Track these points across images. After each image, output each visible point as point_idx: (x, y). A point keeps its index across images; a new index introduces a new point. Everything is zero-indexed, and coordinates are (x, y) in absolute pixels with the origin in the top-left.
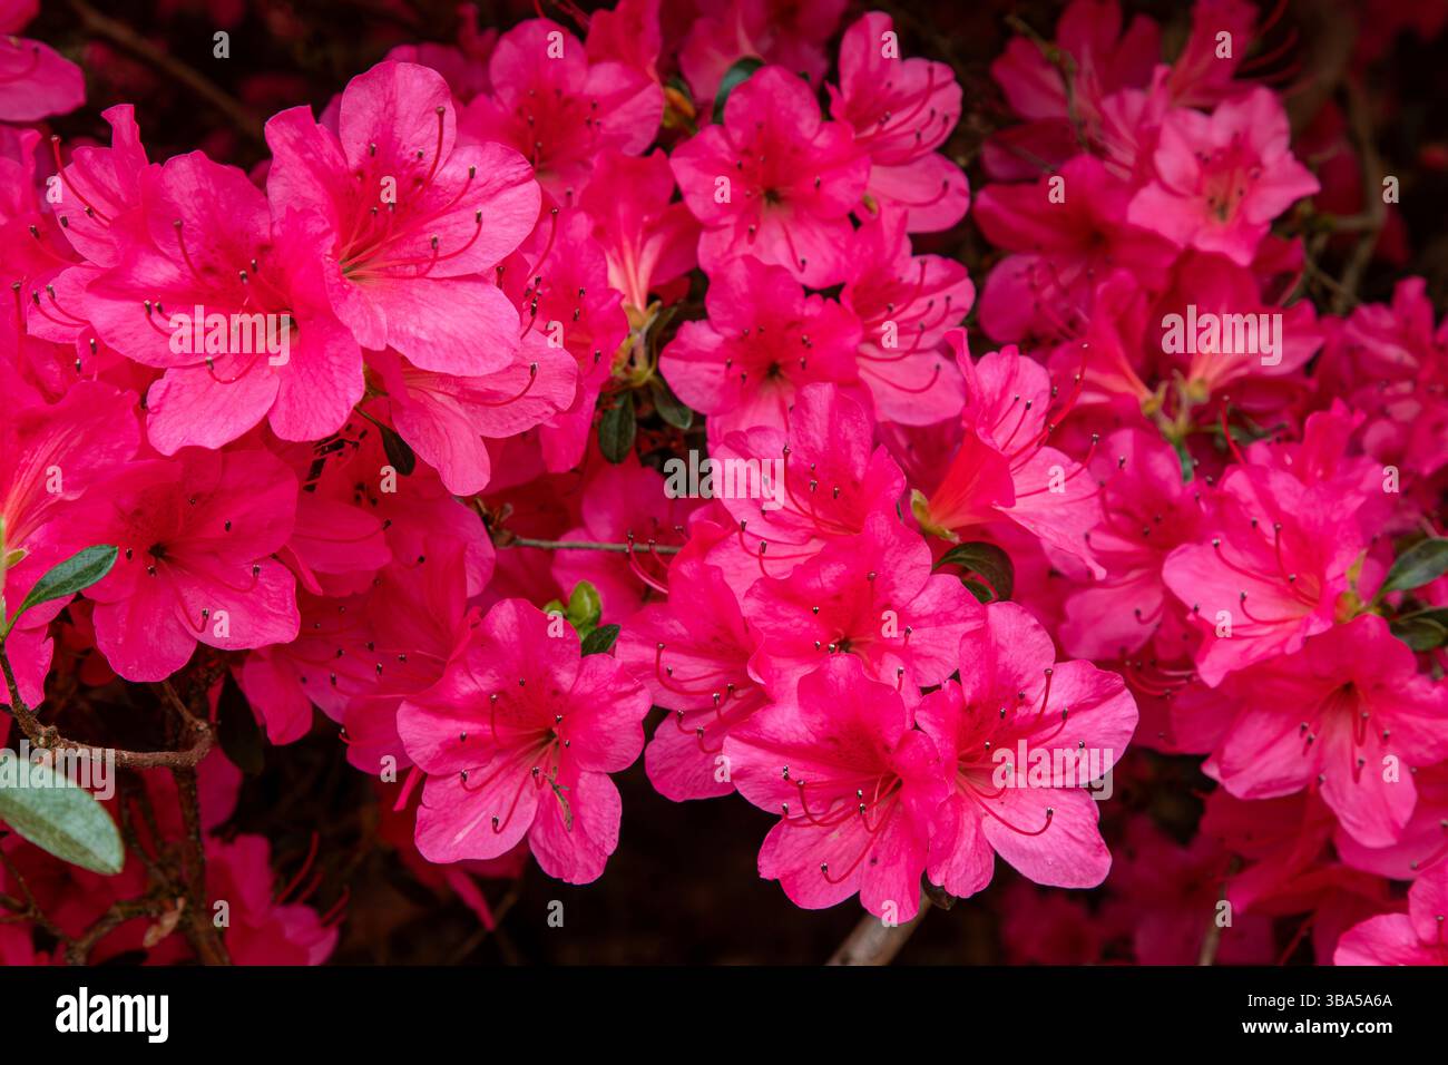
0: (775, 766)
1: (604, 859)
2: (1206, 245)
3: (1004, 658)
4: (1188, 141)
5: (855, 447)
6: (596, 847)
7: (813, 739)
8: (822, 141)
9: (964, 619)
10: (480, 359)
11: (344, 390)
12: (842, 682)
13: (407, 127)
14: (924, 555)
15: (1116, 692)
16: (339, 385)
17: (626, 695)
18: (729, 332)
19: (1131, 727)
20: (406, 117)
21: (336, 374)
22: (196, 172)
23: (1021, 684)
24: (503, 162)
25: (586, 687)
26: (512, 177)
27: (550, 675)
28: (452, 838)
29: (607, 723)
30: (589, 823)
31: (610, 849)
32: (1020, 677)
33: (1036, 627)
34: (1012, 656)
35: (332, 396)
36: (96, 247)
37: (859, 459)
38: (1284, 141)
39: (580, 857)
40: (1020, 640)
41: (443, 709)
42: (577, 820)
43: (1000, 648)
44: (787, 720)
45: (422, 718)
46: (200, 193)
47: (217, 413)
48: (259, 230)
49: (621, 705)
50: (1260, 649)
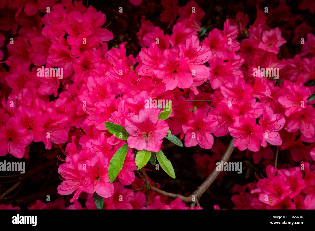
0: (236, 131)
1: (212, 145)
2: (270, 51)
3: (267, 114)
4: (266, 35)
5: (243, 85)
6: (210, 144)
7: (241, 127)
8: (222, 39)
9: (261, 108)
10: (205, 76)
11: (190, 81)
12: (246, 118)
13: (193, 44)
14: (255, 100)
15: (282, 118)
16: (189, 81)
17: (214, 122)
18: (212, 68)
19: (284, 122)
20: (193, 43)
21: (188, 79)
22: (168, 52)
23: (269, 117)
24: (206, 48)
25: (207, 121)
26: (207, 50)
27: (202, 120)
28: (189, 144)
29: (211, 126)
30: (209, 140)
31: (213, 144)
32: (269, 116)
33: (271, 109)
34: (268, 113)
35: (188, 82)
36: (146, 62)
37: (243, 87)
38: (280, 35)
39: (208, 145)
40: (269, 111)
41: (187, 125)
42: (207, 140)
43: (267, 112)
44: (237, 124)
45: (185, 127)
46: (168, 55)
47: (170, 85)
48: (176, 59)
49: (214, 123)
50: (293, 111)
